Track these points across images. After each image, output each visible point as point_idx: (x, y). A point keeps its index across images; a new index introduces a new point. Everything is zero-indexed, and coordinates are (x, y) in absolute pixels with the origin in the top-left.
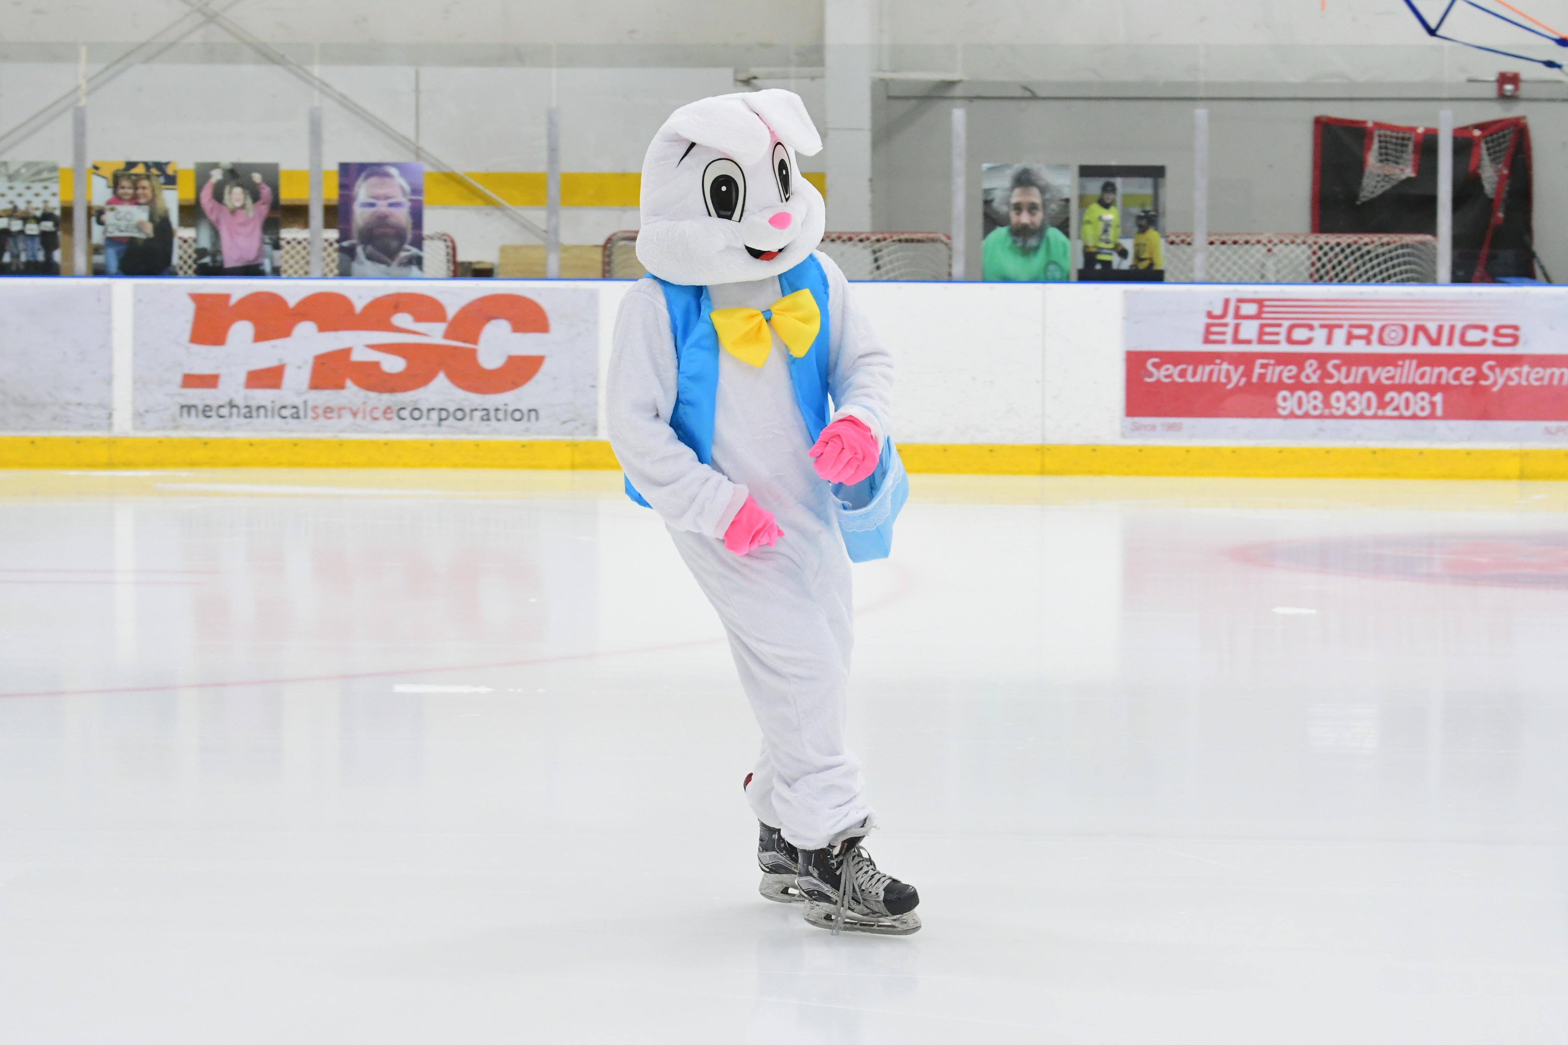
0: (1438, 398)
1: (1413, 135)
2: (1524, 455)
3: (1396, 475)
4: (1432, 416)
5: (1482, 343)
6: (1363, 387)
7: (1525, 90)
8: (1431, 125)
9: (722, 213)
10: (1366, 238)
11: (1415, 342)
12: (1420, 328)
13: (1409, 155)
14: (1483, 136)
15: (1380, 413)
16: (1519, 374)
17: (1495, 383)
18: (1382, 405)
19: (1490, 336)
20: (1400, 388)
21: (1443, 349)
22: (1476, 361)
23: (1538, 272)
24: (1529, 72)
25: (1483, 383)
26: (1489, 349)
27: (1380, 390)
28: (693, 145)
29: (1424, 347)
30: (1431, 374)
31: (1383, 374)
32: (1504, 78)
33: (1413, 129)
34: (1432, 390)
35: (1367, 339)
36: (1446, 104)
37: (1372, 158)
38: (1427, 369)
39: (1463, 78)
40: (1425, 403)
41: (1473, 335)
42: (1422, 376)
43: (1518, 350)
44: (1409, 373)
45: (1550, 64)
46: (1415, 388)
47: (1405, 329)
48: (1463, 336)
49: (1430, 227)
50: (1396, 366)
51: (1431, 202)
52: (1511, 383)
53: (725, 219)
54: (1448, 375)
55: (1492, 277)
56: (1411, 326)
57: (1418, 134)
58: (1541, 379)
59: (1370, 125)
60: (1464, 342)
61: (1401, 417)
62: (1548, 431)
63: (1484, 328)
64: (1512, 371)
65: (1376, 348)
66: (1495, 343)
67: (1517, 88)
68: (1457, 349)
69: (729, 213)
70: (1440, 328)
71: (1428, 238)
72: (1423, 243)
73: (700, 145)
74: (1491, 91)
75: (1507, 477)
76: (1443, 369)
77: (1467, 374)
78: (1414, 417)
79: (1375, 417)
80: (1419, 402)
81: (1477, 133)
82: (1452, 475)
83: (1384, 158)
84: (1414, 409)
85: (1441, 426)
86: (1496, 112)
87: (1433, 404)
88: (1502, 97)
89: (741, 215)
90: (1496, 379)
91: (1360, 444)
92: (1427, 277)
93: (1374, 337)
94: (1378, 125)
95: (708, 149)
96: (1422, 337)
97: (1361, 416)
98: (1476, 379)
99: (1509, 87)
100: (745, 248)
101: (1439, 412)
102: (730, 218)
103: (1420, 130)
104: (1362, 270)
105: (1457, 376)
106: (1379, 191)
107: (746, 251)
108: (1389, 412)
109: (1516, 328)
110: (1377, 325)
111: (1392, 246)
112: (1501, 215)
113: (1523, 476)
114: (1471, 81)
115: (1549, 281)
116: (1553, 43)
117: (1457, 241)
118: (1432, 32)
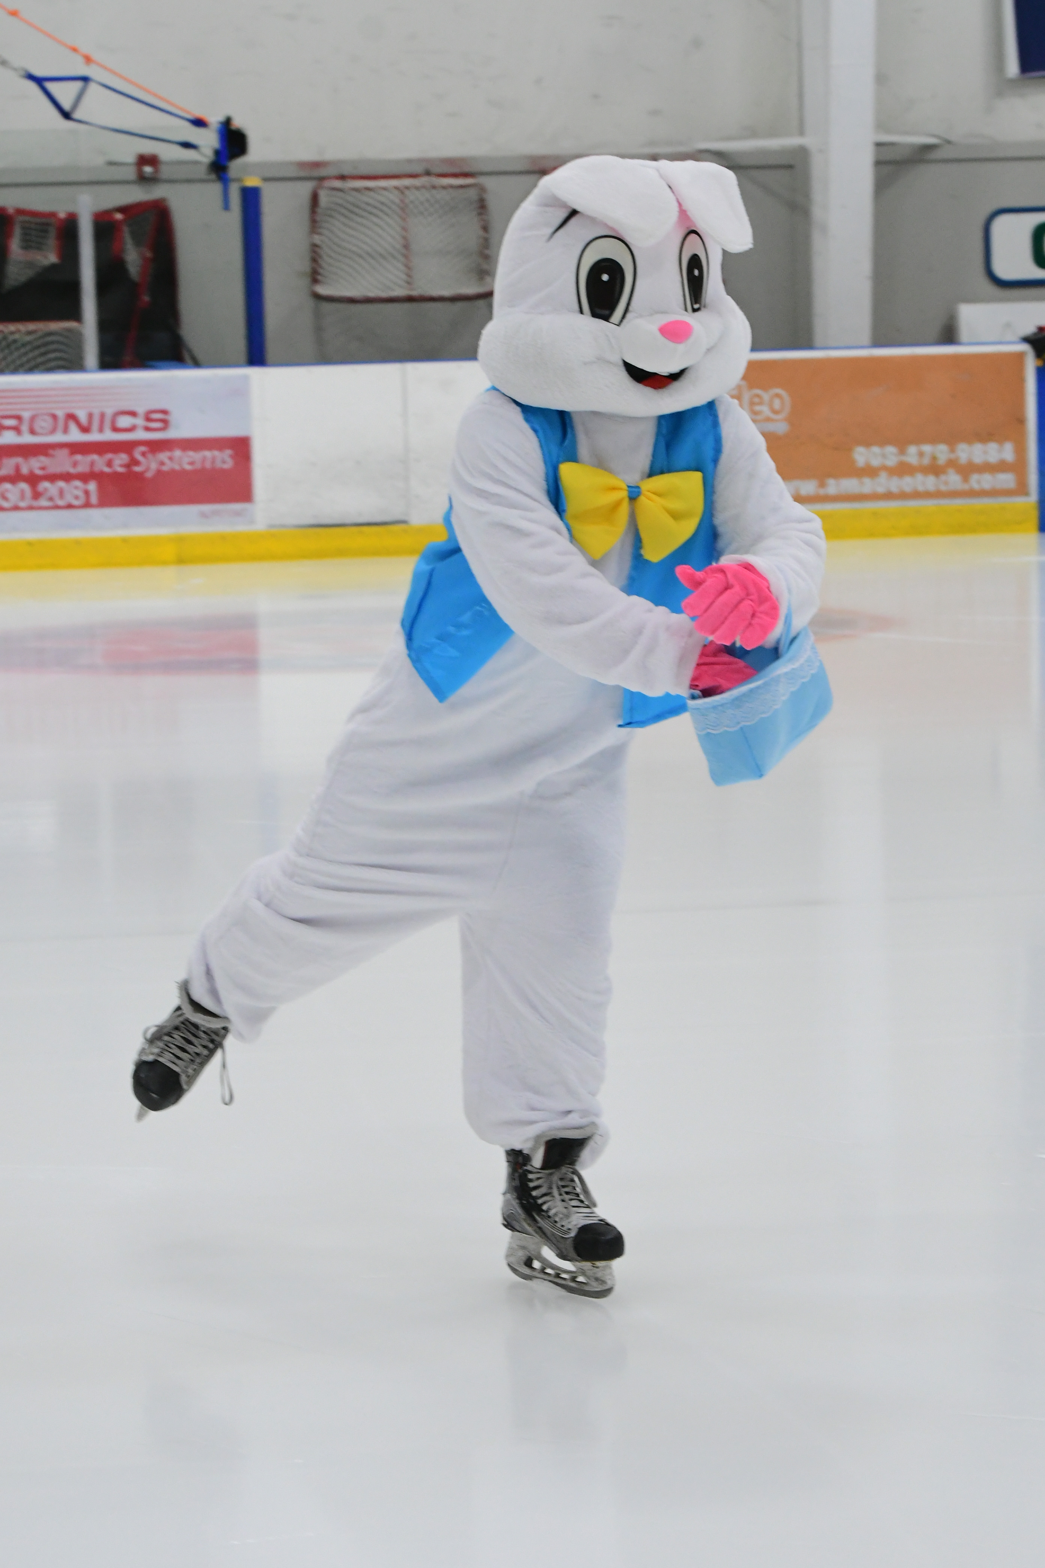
0: (92, 486)
1: (53, 220)
2: (180, 540)
3: (54, 566)
4: (87, 505)
5: (131, 429)
6: (15, 478)
7: (165, 172)
8: (71, 209)
9: (598, 311)
10: (12, 327)
11: (66, 430)
12: (71, 417)
13: (52, 241)
14: (124, 220)
15: (35, 503)
16: (171, 459)
17: (147, 469)
18: (37, 495)
19: (140, 422)
20: (53, 478)
21: (94, 437)
22: (127, 447)
23: (187, 356)
24: (168, 153)
25: (137, 469)
26: (140, 435)
27: (33, 480)
28: (574, 213)
29: (75, 435)
30: (83, 463)
31: (35, 464)
32: (144, 160)
33: (53, 215)
34: (84, 478)
35: (17, 429)
36: (84, 188)
37: (15, 246)
38: (79, 457)
39: (100, 161)
40: (80, 493)
41: (124, 422)
42: (75, 464)
43: (171, 434)
44: (62, 462)
45: (187, 145)
46: (67, 477)
47: (54, 417)
48: (113, 422)
49: (74, 313)
50: (46, 455)
51: (74, 288)
52: (165, 468)
53: (601, 320)
54: (99, 463)
55: (142, 362)
56: (60, 414)
57: (60, 220)
58: (192, 463)
59: (11, 211)
60: (115, 429)
61: (57, 507)
62: (204, 515)
63: (133, 414)
64: (163, 456)
65: (27, 439)
66: (147, 429)
67: (157, 170)
68: (109, 436)
69: (607, 312)
70: (90, 416)
71: (72, 324)
72: (69, 330)
73: (583, 214)
74: (130, 173)
75: (164, 563)
76: (95, 457)
77: (120, 461)
78: (70, 506)
79: (31, 508)
80: (74, 490)
81: (119, 216)
82: (108, 563)
83: (27, 245)
84: (69, 499)
85: (97, 514)
86: (136, 195)
87: (87, 493)
88: (142, 179)
89: (624, 317)
90: (149, 465)
91: (16, 536)
92: (74, 364)
93: (25, 428)
94: (20, 212)
95: (593, 220)
96: (73, 427)
97: (16, 508)
98: (127, 466)
99: (148, 169)
100: (621, 363)
101: (94, 499)
102: (606, 318)
103: (62, 215)
104: (9, 359)
105: (109, 464)
106: (23, 279)
107: (623, 369)
108: (43, 502)
109: (165, 412)
110: (26, 415)
111: (39, 334)
112: (146, 298)
113: (181, 561)
114: (111, 163)
115: (197, 364)
116: (187, 125)
117: (103, 326)
118: (67, 115)
